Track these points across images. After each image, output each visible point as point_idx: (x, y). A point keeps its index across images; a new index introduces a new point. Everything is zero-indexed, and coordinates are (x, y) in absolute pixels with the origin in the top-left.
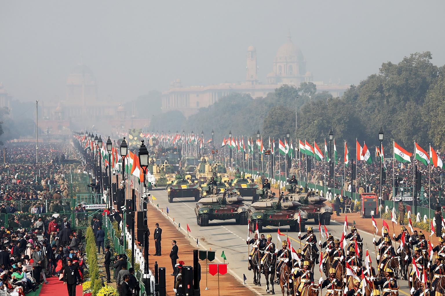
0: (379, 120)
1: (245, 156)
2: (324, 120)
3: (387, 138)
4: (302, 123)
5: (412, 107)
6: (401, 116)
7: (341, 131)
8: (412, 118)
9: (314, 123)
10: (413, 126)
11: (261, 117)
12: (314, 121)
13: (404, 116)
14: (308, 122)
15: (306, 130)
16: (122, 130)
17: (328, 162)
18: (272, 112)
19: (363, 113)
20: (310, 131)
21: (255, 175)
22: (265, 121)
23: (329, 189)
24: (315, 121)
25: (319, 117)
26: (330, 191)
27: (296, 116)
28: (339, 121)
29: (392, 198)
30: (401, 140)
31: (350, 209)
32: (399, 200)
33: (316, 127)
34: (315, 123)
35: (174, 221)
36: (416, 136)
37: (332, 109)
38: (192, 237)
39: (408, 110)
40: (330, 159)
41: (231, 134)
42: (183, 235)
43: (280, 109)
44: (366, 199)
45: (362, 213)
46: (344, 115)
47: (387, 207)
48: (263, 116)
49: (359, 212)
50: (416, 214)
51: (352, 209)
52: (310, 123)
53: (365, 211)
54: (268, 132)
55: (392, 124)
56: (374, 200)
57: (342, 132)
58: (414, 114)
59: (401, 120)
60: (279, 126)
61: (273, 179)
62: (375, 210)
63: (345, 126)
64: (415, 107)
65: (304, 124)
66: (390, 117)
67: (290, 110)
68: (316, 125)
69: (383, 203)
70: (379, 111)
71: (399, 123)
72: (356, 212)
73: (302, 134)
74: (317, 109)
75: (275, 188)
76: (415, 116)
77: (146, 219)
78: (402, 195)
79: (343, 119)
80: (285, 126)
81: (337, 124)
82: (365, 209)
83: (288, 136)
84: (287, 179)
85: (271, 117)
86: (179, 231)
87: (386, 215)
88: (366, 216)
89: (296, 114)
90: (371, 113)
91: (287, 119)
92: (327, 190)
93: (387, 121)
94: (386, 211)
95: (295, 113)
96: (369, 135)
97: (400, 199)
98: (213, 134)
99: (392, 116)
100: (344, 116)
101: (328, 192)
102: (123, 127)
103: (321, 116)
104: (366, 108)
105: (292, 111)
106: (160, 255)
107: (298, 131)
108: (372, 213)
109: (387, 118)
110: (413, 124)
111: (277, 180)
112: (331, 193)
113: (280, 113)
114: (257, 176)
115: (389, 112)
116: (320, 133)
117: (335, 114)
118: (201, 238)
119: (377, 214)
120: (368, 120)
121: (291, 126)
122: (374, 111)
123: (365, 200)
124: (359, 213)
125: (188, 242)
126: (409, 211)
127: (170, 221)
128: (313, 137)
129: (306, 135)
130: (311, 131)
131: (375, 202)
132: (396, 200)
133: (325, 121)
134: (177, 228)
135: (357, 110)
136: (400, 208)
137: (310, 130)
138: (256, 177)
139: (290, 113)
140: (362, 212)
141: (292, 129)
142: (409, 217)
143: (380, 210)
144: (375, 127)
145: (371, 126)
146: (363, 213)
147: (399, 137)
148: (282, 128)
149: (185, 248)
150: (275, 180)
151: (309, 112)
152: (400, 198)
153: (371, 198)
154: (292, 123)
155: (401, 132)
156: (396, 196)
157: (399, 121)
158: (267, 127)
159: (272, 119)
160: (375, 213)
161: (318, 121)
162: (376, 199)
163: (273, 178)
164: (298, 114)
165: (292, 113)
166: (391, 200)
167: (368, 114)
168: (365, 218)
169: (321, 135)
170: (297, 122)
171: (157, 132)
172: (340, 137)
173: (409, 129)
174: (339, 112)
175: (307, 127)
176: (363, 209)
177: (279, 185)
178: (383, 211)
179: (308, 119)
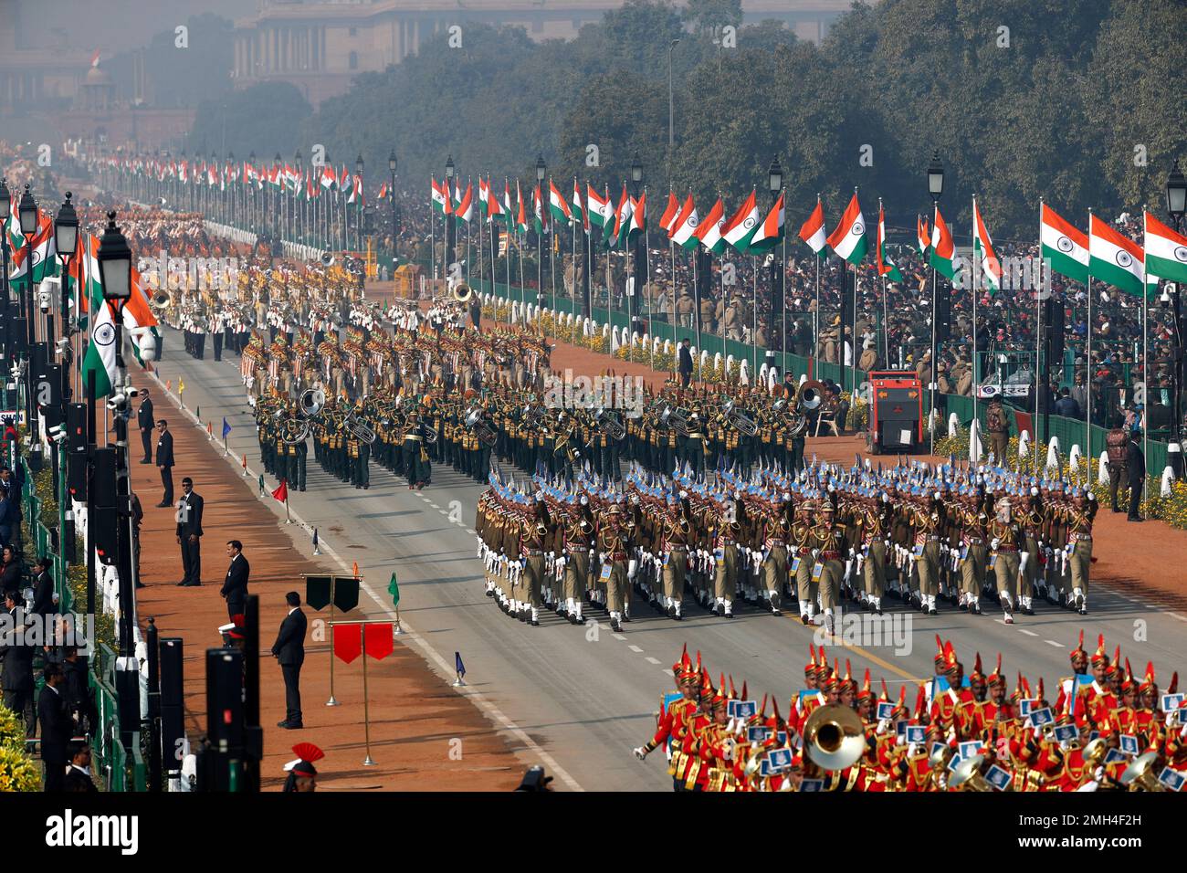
0: (944, 119)
1: (497, 240)
2: (763, 118)
3: (971, 178)
4: (690, 128)
5: (1054, 76)
6: (1016, 107)
7: (817, 154)
8: (1051, 112)
9: (728, 128)
10: (1057, 139)
11: (560, 106)
12: (730, 121)
13: (1027, 106)
14: (711, 125)
15: (705, 152)
16: (100, 147)
17: (766, 264)
18: (591, 92)
19: (892, 97)
20: (715, 158)
21: (530, 305)
22: (567, 124)
23: (768, 354)
24: (734, 124)
25: (746, 108)
26: (771, 363)
27: (671, 107)
28: (813, 122)
29: (969, 387)
30: (1015, 185)
31: (833, 424)
32: (992, 395)
33: (736, 144)
34: (733, 129)
35: (244, 466)
36: (1066, 172)
37: (787, 84)
38: (301, 521)
39: (1039, 87)
40: (772, 256)
41: (453, 166)
42: (272, 514)
43: (616, 82)
44: (885, 389)
45: (873, 437)
46: (828, 101)
47: (953, 418)
48: (565, 103)
49: (863, 434)
50: (1047, 442)
51: (841, 424)
52: (716, 129)
53: (880, 431)
54: (577, 158)
55: (987, 132)
56: (910, 394)
57: (821, 159)
58: (1060, 99)
59: (1017, 119)
60: (612, 140)
61: (587, 319)
62: (915, 427)
63: (831, 141)
64: (1062, 75)
65: (697, 132)
66: (978, 111)
67: (650, 86)
68: (736, 138)
69: (942, 403)
70: (944, 90)
71: (1010, 130)
72: (852, 433)
73: (690, 166)
74: (738, 83)
75: (594, 350)
76: (1062, 108)
77: (124, 475)
78: (1004, 378)
79: (825, 116)
80: (632, 140)
81: (805, 135)
82: (880, 425)
83: (637, 175)
84: (634, 319)
85: (588, 110)
86: (261, 503)
87: (951, 442)
88: (886, 447)
89: (671, 97)
90: (919, 95)
91: (639, 116)
92: (763, 359)
93: (971, 124)
94: (951, 430)
95: (668, 94)
96: (913, 169)
97: (996, 392)
98: (393, 165)
99: (986, 105)
100: (831, 108)
101: (764, 367)
102: (102, 137)
103: (753, 107)
104: (903, 80)
105: (656, 87)
106: (198, 583)
107: (674, 154)
108: (906, 437)
109: (969, 113)
110: (1055, 131)
111: (600, 324)
112: (773, 370)
113: (618, 94)
114: (537, 308)
115: (976, 92)
116: (751, 161)
117: (797, 98)
118: (331, 526)
119: (920, 440)
120: (910, 120)
121: (655, 139)
122: (929, 88)
123: (882, 395)
124: (860, 438)
125: (285, 540)
126: (1025, 434)
127: (233, 466)
128: (725, 176)
129: (701, 169)
130: (721, 156)
131: (914, 403)
132: (984, 395)
133: (765, 124)
134: (255, 490)
135: (871, 86)
136: (994, 422)
137: (716, 152)
138: (532, 310)
139: (651, 96)
140: (871, 432)
141: (657, 149)
142: (1023, 450)
143: (931, 426)
144: (932, 142)
145: (917, 140)
146: (876, 436)
147: (1011, 177)
148: (625, 146)
149: (274, 559)
150: (594, 323)
151: (713, 91)
152: (998, 389)
153: (899, 386)
154: (655, 131)
155: (1015, 159)
156: (982, 380)
157: (1011, 122)
158: (574, 141)
159: (592, 114)
160: (914, 437)
161: (743, 123)
162: (917, 390)
163: (588, 316)
164: (676, 100)
165: (658, 95)
166: (968, 395)
167: (910, 100)
168: (882, 454)
169: (754, 170)
170: (674, 124)
171: (214, 155)
172: (816, 174)
173: (1044, 150)
174: (812, 94)
175: (707, 144)
176: (874, 423)
177: (607, 342)
178: (942, 430)
179: (710, 116)
